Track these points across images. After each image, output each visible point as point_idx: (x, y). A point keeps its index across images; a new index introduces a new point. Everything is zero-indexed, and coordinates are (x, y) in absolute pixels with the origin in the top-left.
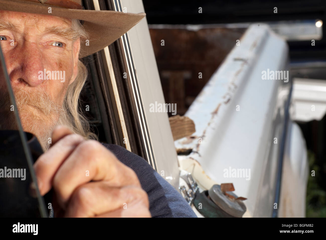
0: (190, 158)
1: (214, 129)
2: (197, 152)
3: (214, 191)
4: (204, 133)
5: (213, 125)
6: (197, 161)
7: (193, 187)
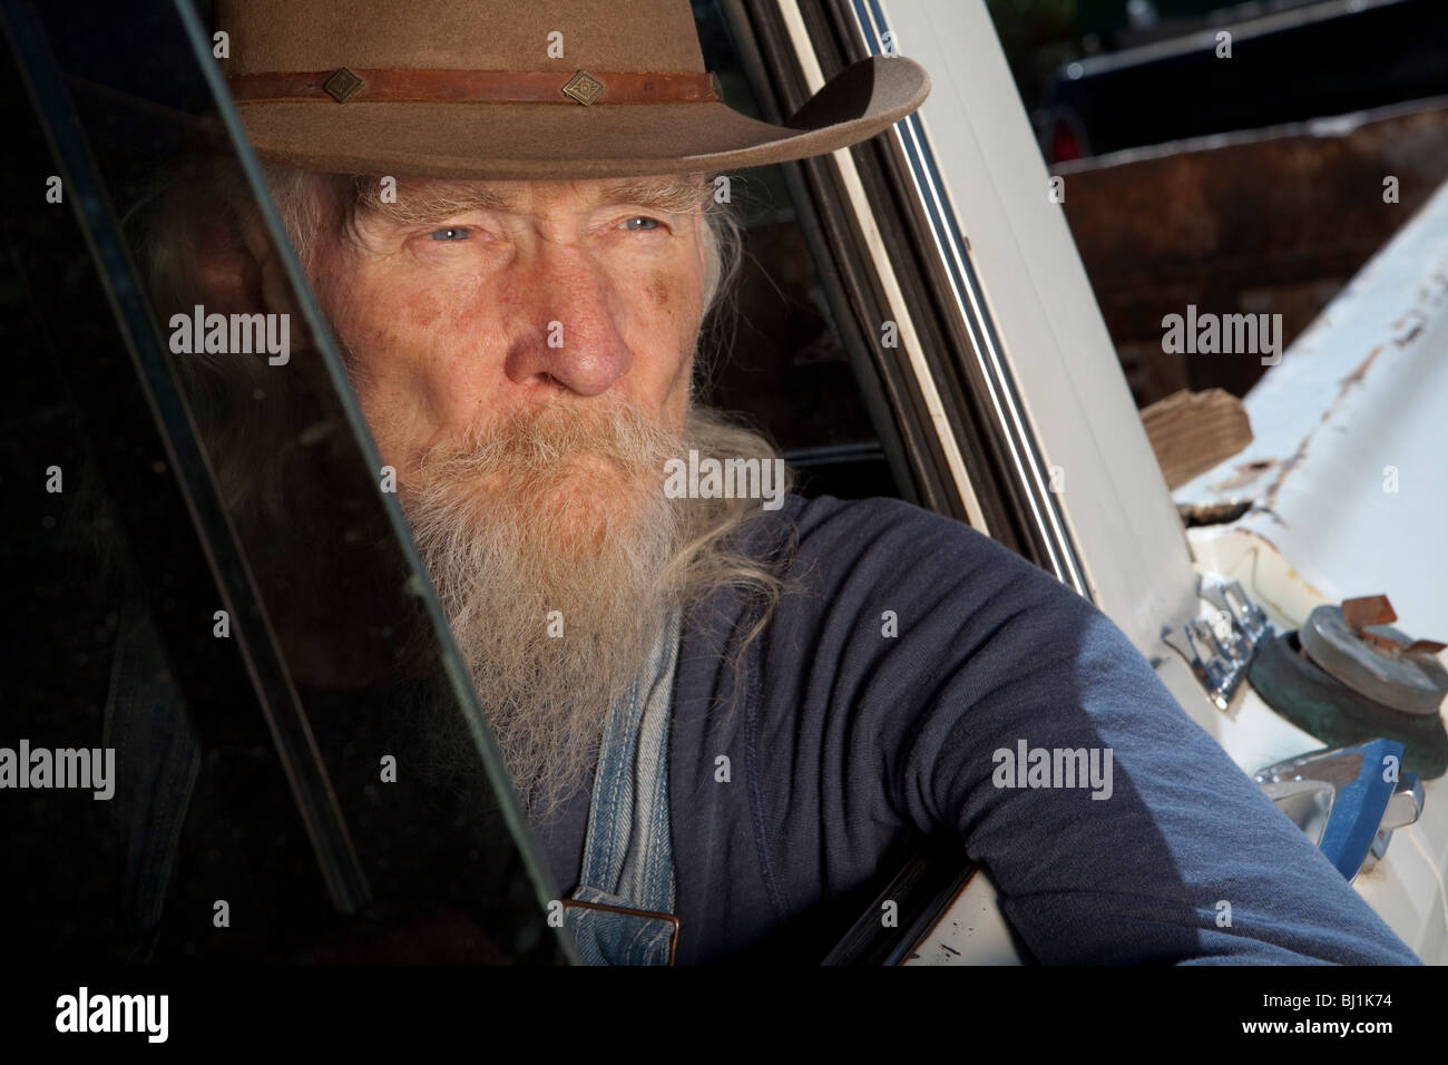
0: (1239, 529)
1: (1343, 430)
2: (1266, 510)
3: (1319, 628)
4: (1304, 445)
5: (1339, 419)
6: (1262, 537)
7: (1248, 625)
